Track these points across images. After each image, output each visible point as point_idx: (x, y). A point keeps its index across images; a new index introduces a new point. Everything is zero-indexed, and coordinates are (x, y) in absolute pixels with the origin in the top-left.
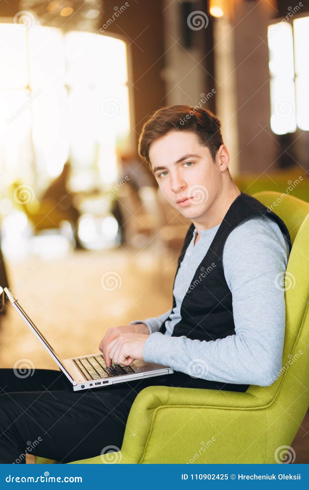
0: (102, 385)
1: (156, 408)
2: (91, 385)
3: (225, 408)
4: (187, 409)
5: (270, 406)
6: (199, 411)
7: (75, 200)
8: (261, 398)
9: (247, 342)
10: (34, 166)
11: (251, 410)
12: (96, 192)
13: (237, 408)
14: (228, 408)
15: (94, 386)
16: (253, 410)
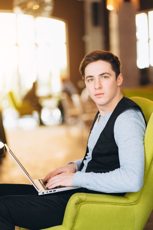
0: (53, 192)
1: (79, 204)
2: (47, 192)
3: (114, 204)
4: (95, 204)
5: (136, 203)
6: (101, 205)
7: (40, 101)
8: (132, 199)
9: (126, 170)
10: (19, 84)
11: (127, 205)
12: (50, 97)
13: (120, 204)
14: (115, 204)
15: (49, 193)
16: (128, 205)
